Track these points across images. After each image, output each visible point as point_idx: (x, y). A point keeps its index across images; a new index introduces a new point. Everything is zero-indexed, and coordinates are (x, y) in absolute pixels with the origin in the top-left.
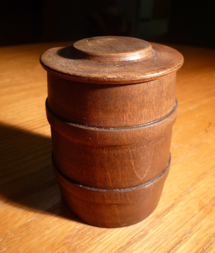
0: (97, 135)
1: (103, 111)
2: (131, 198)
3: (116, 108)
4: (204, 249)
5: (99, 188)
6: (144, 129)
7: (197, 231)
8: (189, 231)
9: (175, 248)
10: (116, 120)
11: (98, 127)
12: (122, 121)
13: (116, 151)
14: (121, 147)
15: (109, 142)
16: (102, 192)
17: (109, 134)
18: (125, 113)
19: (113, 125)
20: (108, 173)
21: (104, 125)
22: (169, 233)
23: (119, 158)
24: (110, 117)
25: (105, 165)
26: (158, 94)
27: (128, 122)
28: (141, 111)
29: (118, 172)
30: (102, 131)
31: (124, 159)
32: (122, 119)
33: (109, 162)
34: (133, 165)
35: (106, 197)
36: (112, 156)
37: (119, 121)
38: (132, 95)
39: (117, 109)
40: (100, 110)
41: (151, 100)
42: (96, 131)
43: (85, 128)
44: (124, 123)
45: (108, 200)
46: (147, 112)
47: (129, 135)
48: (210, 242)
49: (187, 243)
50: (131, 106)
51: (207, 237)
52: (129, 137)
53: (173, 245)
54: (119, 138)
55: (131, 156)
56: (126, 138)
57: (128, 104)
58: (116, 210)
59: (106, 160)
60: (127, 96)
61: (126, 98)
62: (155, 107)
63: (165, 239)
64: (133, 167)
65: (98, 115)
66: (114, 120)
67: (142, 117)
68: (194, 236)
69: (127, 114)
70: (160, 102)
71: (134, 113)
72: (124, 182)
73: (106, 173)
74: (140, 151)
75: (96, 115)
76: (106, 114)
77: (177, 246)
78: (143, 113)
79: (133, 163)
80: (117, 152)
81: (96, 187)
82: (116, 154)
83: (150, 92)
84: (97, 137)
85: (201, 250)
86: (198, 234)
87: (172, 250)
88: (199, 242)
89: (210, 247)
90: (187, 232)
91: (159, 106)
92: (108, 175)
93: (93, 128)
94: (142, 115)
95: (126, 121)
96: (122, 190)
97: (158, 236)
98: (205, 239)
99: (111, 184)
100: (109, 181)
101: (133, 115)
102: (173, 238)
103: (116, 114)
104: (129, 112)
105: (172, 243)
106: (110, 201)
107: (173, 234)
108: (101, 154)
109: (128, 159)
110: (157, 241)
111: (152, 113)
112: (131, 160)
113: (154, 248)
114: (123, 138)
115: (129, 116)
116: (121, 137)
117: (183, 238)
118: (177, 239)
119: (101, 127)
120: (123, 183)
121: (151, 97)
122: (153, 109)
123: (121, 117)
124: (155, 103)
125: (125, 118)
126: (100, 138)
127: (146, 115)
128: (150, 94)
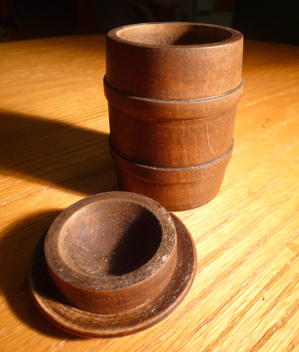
0: (177, 108)
1: (183, 82)
2: (205, 174)
3: (196, 77)
4: (250, 228)
5: (174, 168)
6: (221, 100)
7: (243, 213)
8: (236, 214)
9: (220, 227)
10: (196, 91)
11: (177, 100)
12: (201, 92)
13: (194, 125)
14: (199, 120)
15: (188, 115)
16: (178, 171)
17: (189, 106)
18: (205, 82)
19: (192, 96)
20: (185, 150)
21: (183, 98)
22: (215, 214)
23: (196, 133)
24: (191, 87)
25: (182, 141)
26: (233, 64)
27: (207, 93)
28: (219, 81)
29: (194, 147)
30: (182, 104)
31: (201, 133)
32: (201, 89)
33: (186, 138)
34: (208, 140)
35: (181, 176)
36: (189, 131)
37: (199, 91)
38: (211, 63)
39: (197, 79)
40: (180, 81)
41: (228, 69)
42: (177, 104)
43: (164, 102)
44: (204, 94)
45: (183, 179)
46: (224, 81)
47: (209, 106)
48: (256, 222)
49: (233, 223)
50: (210, 75)
51: (253, 218)
52: (208, 108)
53: (219, 224)
54: (199, 110)
55: (207, 130)
56: (205, 109)
57: (207, 73)
58: (190, 190)
59: (184, 136)
60: (207, 65)
61: (207, 66)
62: (230, 77)
63: (211, 219)
64: (208, 141)
65: (178, 86)
66: (194, 91)
67: (219, 87)
68: (240, 217)
69: (207, 84)
70: (234, 72)
71: (213, 83)
72: (200, 158)
73: (183, 150)
74: (215, 124)
75: (176, 87)
76: (187, 84)
77: (223, 225)
78: (221, 83)
79: (208, 138)
80: (195, 127)
81: (171, 167)
82: (194, 128)
83: (227, 60)
84: (177, 110)
85: (247, 228)
86: (245, 216)
87: (217, 228)
88: (245, 222)
89: (256, 226)
90: (233, 214)
91: (233, 75)
92: (184, 152)
93: (173, 102)
94: (219, 85)
95: (205, 92)
96: (197, 167)
97: (204, 217)
98: (251, 219)
99: (186, 162)
100: (185, 158)
101: (212, 84)
102: (219, 219)
103: (196, 84)
104: (208, 81)
105: (218, 222)
106: (185, 180)
107: (219, 216)
108: (178, 129)
109: (204, 133)
110: (202, 220)
111: (228, 82)
112: (207, 134)
113: (199, 226)
114: (203, 109)
115: (208, 85)
116: (201, 109)
117: (229, 219)
118: (223, 219)
119: (180, 100)
120: (198, 160)
121: (228, 66)
122: (229, 79)
123: (201, 87)
124: (230, 73)
125: (204, 88)
126: (180, 111)
127: (223, 85)
128: (227, 62)
